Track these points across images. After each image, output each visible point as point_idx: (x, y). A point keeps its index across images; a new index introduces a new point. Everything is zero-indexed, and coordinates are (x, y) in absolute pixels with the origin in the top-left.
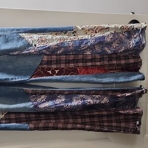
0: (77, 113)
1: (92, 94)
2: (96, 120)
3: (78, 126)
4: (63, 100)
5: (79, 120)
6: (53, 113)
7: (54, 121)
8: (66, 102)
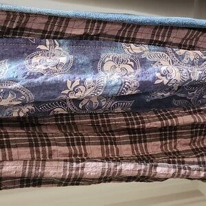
0: (118, 120)
1: (172, 45)
2: (182, 144)
3: (128, 168)
4: (63, 60)
5: (125, 150)
6: (21, 122)
7: (25, 153)
8: (74, 68)
